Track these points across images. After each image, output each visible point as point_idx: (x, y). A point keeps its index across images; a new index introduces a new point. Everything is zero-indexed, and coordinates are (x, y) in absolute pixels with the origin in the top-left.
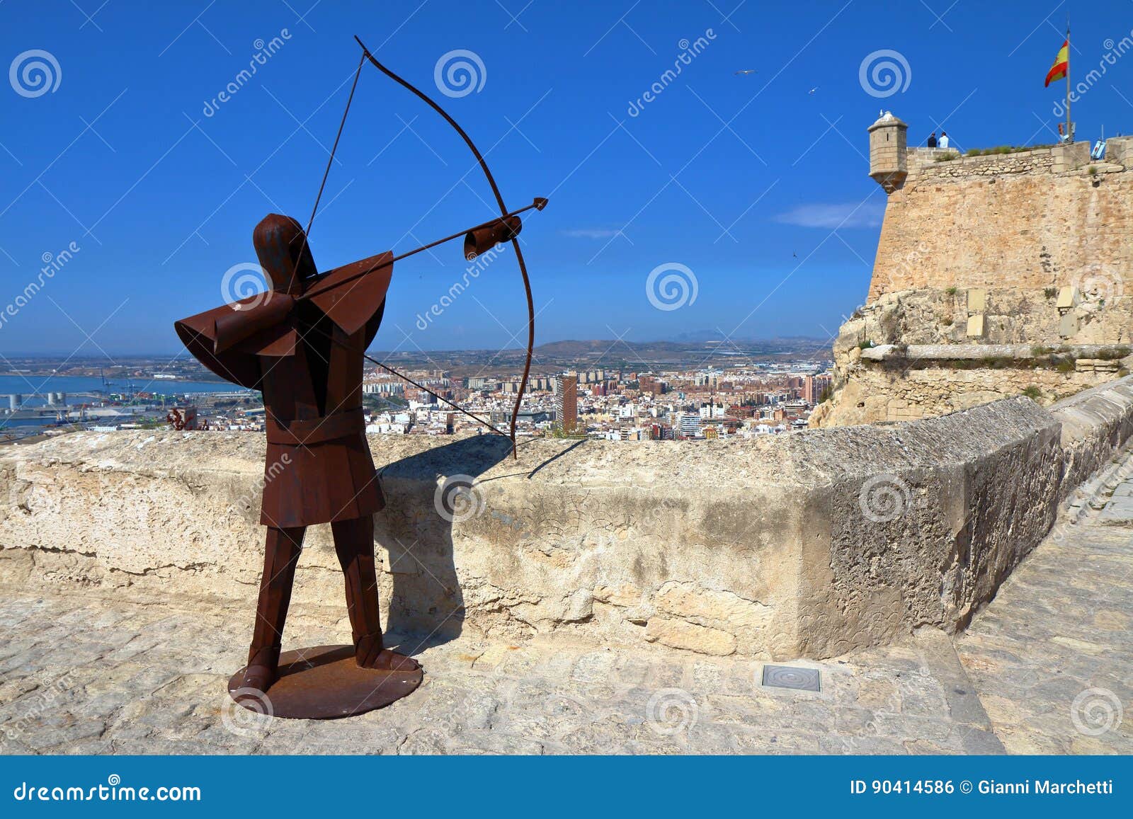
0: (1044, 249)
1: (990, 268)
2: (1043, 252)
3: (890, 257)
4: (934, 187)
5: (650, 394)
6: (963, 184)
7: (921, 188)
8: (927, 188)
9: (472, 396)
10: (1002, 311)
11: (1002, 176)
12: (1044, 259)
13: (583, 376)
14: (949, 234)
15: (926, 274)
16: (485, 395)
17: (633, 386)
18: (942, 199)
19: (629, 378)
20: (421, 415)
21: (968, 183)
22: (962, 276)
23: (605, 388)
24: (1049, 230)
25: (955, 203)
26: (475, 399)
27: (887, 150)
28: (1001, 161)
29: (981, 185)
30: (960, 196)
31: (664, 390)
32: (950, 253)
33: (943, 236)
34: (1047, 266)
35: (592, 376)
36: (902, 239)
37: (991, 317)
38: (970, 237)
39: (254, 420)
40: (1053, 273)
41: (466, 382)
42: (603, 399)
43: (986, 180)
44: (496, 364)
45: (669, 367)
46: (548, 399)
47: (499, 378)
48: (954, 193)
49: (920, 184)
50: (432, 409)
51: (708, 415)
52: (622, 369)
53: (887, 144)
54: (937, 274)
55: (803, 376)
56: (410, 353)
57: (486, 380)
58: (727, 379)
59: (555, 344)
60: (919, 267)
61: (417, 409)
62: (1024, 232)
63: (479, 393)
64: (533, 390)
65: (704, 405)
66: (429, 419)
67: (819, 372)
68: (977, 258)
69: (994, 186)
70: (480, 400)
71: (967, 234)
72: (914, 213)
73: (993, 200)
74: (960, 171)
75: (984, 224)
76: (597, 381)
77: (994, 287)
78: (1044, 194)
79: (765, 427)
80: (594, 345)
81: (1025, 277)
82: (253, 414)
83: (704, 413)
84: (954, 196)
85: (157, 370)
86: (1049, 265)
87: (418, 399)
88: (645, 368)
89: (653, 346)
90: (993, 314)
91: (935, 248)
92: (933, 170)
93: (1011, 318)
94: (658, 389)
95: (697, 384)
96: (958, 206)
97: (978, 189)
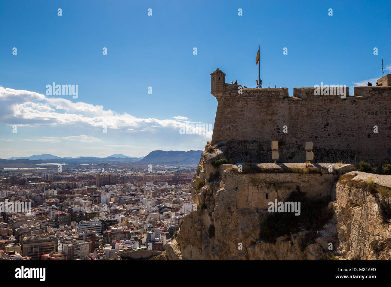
0: (278, 126)
1: (259, 133)
2: (277, 128)
4: (236, 100)
7: (231, 100)
8: (233, 100)
10: (264, 149)
12: (278, 130)
18: (239, 105)
22: (248, 135)
24: (279, 120)
27: (219, 84)
29: (254, 101)
30: (246, 104)
32: (243, 126)
33: (240, 119)
34: (279, 133)
36: (224, 119)
38: (251, 121)
40: (282, 136)
53: (219, 81)
62: (270, 120)
68: (254, 129)
71: (250, 119)
72: (229, 110)
73: (258, 107)
74: (246, 95)
75: (256, 116)
78: (277, 106)
81: (272, 137)
84: (244, 104)
86: (280, 133)
92: (235, 93)
93: (268, 152)
96: (245, 108)
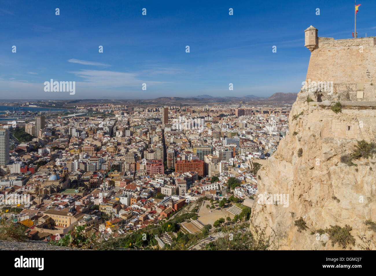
0: (368, 70)
1: (349, 76)
2: (367, 72)
3: (312, 72)
4: (327, 50)
5: (190, 113)
6: (338, 49)
7: (323, 50)
8: (325, 50)
9: (135, 113)
11: (352, 47)
12: (368, 74)
13: (169, 108)
14: (334, 65)
15: (325, 78)
16: (139, 113)
17: (184, 111)
18: (330, 54)
19: (183, 108)
20: (119, 119)
21: (340, 49)
22: (339, 79)
23: (176, 111)
24: (369, 64)
25: (335, 55)
26: (136, 114)
27: (312, 38)
28: (351, 42)
29: (344, 50)
30: (337, 53)
31: (194, 112)
32: (334, 71)
33: (331, 66)
35: (172, 108)
36: (316, 66)
37: (350, 92)
38: (341, 66)
39: (64, 120)
40: (371, 78)
41: (133, 109)
42: (176, 115)
43: (346, 48)
44: (142, 103)
45: (195, 105)
46: (159, 114)
47: (144, 108)
48: (335, 52)
49: (322, 49)
50: (122, 117)
51: (207, 119)
52: (181, 106)
53: (312, 36)
54: (329, 78)
55: (235, 108)
56: (115, 100)
57: (139, 108)
58: (212, 109)
59: (160, 98)
60: (323, 76)
61: (118, 117)
62: (360, 65)
63: (137, 112)
64: (154, 111)
65: (206, 117)
66: (122, 120)
67: (239, 107)
68: (344, 73)
69: (349, 50)
70: (138, 114)
72: (321, 58)
73: (349, 54)
74: (337, 45)
75: (346, 62)
76: (174, 109)
77: (350, 82)
79: (225, 123)
80: (172, 98)
81: (361, 79)
82: (64, 118)
83: (206, 119)
85: (30, 104)
86: (370, 76)
87: (118, 114)
88: (187, 105)
89: (190, 99)
90: (350, 91)
91: (328, 69)
92: (327, 45)
94: (192, 112)
95: (203, 110)
96: (336, 56)
97: (343, 51)
